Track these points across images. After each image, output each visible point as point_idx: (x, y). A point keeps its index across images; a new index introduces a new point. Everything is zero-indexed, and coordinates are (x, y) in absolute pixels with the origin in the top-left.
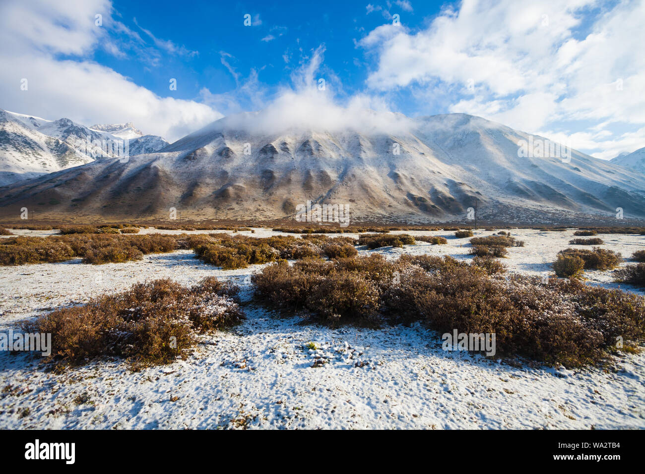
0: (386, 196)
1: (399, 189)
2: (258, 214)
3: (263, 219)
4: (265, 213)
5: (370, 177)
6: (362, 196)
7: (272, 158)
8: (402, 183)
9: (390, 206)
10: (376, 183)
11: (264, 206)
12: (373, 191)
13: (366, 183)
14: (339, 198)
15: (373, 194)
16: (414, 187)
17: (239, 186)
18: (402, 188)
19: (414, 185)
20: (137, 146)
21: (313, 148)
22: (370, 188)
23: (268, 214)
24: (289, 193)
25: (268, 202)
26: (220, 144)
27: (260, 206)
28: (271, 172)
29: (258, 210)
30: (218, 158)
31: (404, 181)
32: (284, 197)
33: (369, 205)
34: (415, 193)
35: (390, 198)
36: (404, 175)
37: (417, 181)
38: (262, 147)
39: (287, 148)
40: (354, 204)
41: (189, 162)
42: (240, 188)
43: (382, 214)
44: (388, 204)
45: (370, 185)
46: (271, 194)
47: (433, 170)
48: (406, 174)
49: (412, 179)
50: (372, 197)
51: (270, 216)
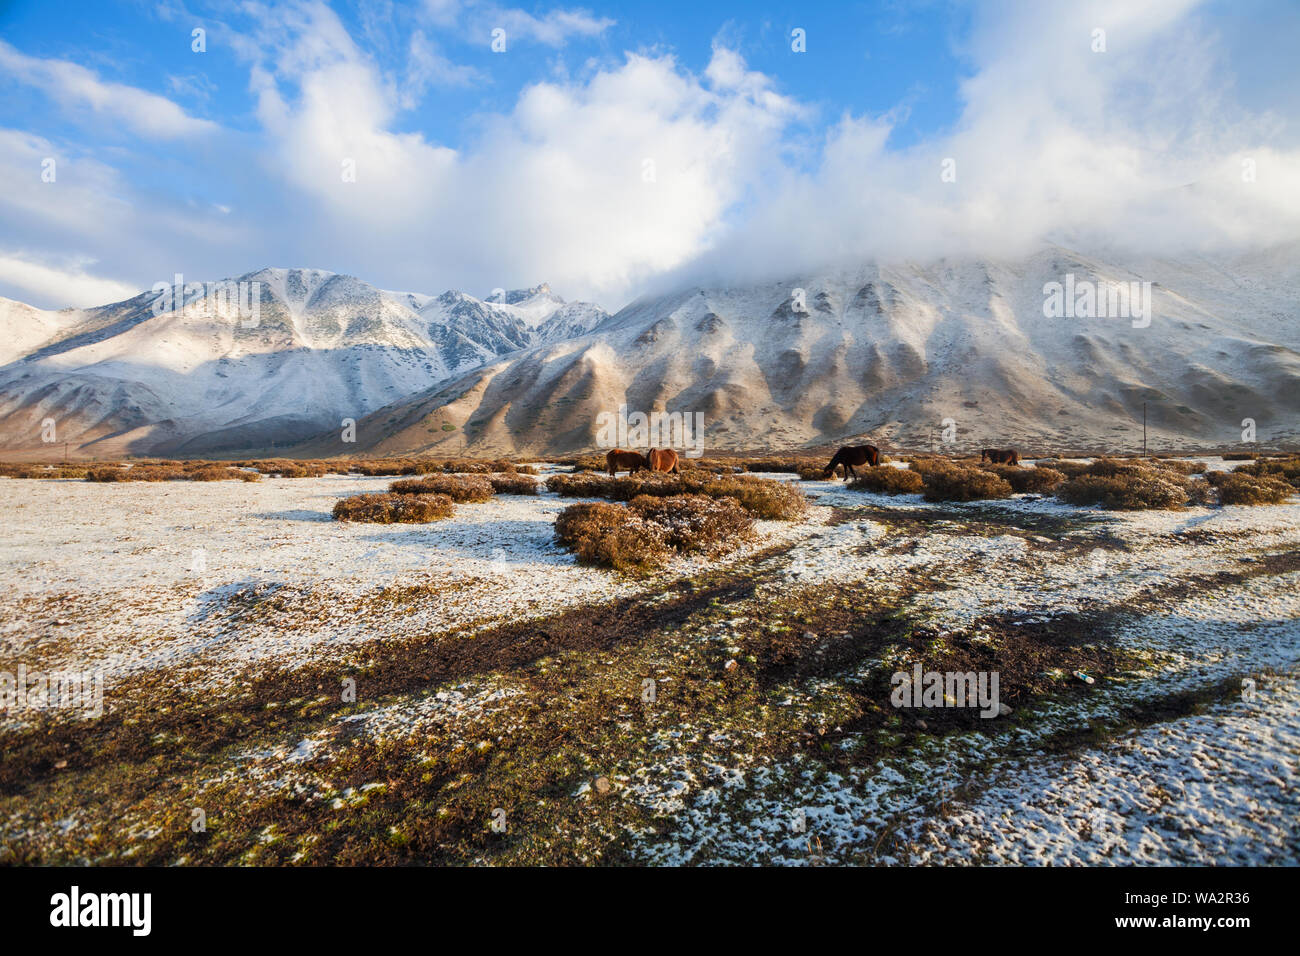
0: (1051, 389)
1: (1089, 374)
2: (772, 438)
3: (783, 448)
4: (787, 437)
5: (1014, 351)
6: (993, 394)
7: (797, 326)
8: (1095, 359)
9: (1062, 413)
10: (1028, 364)
11: (783, 422)
12: (1019, 381)
13: (1004, 363)
14: (940, 400)
15: (1020, 387)
16: (1128, 367)
17: (735, 386)
18: (1097, 370)
19: (1127, 360)
20: (556, 324)
21: (882, 299)
22: (1012, 374)
23: (792, 437)
24: (833, 394)
25: (791, 412)
26: (697, 308)
27: (775, 422)
28: (797, 355)
29: (772, 430)
30: (696, 334)
31: (1102, 353)
32: (824, 403)
33: (1011, 412)
34: (1131, 379)
35: (1062, 395)
36: (1100, 340)
37: (1135, 353)
38: (777, 306)
39: (827, 304)
40: (975, 412)
41: (644, 346)
42: (737, 390)
43: (1040, 432)
44: (1059, 408)
45: (1013, 368)
46: (797, 399)
47: (1184, 320)
48: (1105, 337)
49: (1123, 346)
50: (1019, 395)
51: (798, 441)
